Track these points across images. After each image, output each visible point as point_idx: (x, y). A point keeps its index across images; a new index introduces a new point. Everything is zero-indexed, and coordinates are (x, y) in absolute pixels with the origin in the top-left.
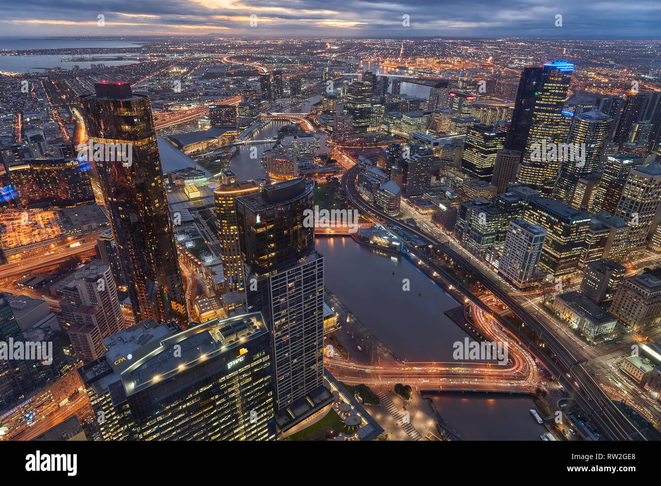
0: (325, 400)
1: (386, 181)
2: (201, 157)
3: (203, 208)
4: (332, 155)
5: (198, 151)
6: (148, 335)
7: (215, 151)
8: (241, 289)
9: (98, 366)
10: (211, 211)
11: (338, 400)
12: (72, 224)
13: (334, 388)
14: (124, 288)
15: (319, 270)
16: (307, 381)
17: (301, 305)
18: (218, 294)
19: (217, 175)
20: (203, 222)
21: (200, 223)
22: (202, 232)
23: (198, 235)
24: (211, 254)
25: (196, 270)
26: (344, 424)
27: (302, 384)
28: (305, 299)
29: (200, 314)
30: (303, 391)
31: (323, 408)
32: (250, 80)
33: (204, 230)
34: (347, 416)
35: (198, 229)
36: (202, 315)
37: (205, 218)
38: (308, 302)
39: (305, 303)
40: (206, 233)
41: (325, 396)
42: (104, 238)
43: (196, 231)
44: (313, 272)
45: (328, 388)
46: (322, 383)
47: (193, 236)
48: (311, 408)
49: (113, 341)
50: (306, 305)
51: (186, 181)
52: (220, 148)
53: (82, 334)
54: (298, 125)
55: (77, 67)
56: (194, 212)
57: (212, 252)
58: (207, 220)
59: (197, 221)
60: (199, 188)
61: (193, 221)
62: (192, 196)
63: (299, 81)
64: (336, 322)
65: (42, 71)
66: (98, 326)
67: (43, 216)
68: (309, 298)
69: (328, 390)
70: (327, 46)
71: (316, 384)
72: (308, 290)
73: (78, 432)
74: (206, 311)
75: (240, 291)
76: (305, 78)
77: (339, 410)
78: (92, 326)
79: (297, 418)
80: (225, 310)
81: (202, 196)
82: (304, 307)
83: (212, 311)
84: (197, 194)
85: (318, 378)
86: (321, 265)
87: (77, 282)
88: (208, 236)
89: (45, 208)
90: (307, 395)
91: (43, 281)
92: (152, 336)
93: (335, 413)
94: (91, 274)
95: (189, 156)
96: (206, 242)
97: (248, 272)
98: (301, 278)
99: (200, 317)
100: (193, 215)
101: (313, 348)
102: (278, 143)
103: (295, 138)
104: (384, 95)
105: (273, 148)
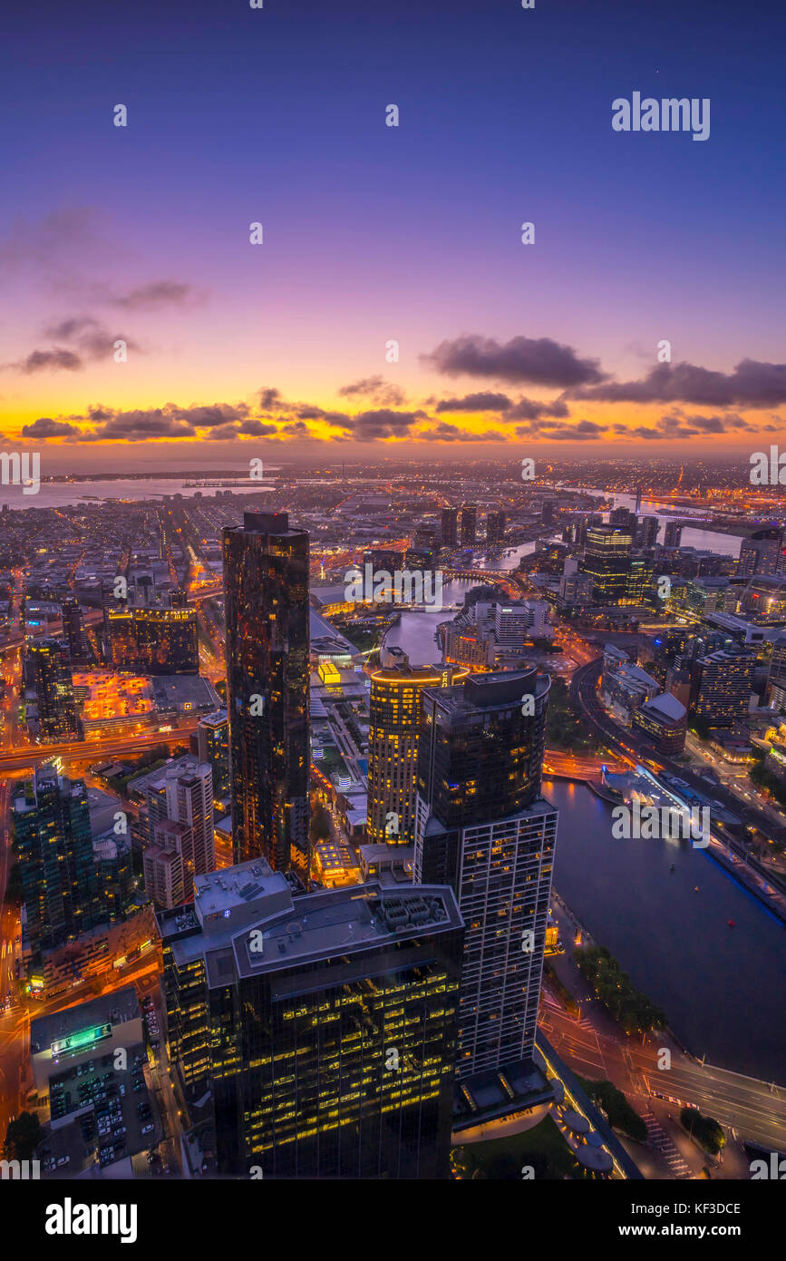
0: (536, 1092)
1: (658, 693)
2: (344, 623)
3: (343, 700)
4: (554, 640)
5: (342, 614)
6: (256, 885)
7: (366, 616)
8: (391, 842)
9: (184, 917)
10: (355, 706)
11: (561, 1102)
12: (167, 699)
13: (553, 1074)
14: (220, 804)
15: (547, 833)
16: (505, 1041)
17: (509, 891)
18: (354, 844)
19: (367, 652)
20: (340, 721)
21: (336, 723)
22: (338, 737)
23: (331, 741)
24: (348, 774)
25: (323, 797)
26: (575, 1159)
27: (494, 1045)
28: (519, 881)
29: (323, 870)
30: (495, 1058)
31: (530, 1106)
32: (425, 516)
33: (341, 735)
34: (580, 1143)
35: (333, 732)
36: (326, 872)
37: (343, 716)
38: (522, 888)
39: (516, 890)
40: (343, 739)
41: (534, 1082)
42: (208, 724)
43: (329, 735)
44: (536, 835)
45: (543, 1070)
46: (530, 1054)
47: (325, 741)
48: (507, 1100)
49: (207, 883)
50: (517, 893)
51: (321, 657)
52: (373, 613)
53: (160, 862)
54: (498, 586)
55: (199, 494)
56: (328, 703)
57: (351, 772)
58: (347, 720)
59: (331, 718)
60: (340, 669)
61: (326, 718)
62: (329, 679)
63: (503, 519)
64: (555, 938)
65: (160, 499)
66: (181, 855)
67: (137, 684)
68: (525, 882)
69: (543, 1074)
70: (548, 469)
71: (519, 1052)
72: (524, 866)
73: (134, 1017)
74: (333, 867)
75: (388, 845)
76: (511, 516)
77: (564, 1124)
78: (175, 854)
79: (479, 1112)
80: (362, 872)
81: (343, 682)
82: (515, 897)
83: (342, 870)
84: (336, 678)
85: (523, 1042)
86: (553, 825)
87: (167, 782)
88: (346, 745)
89: (139, 673)
90: (503, 1070)
91: (119, 773)
92: (262, 889)
93: (556, 1128)
94: (187, 774)
95: (329, 619)
96: (342, 754)
97: (427, 815)
98: (514, 841)
99: (323, 875)
100: (327, 708)
101: (520, 979)
102: (465, 612)
103: (494, 606)
104: (649, 546)
105: (456, 619)
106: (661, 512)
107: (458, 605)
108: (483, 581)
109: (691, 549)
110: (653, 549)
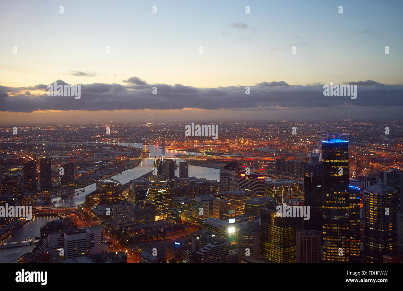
54: (68, 219)
102: (40, 243)
103: (62, 235)
104: (170, 179)
105: (34, 250)
106: (178, 156)
107: (36, 238)
108: (58, 216)
109: (194, 178)
110: (173, 180)
